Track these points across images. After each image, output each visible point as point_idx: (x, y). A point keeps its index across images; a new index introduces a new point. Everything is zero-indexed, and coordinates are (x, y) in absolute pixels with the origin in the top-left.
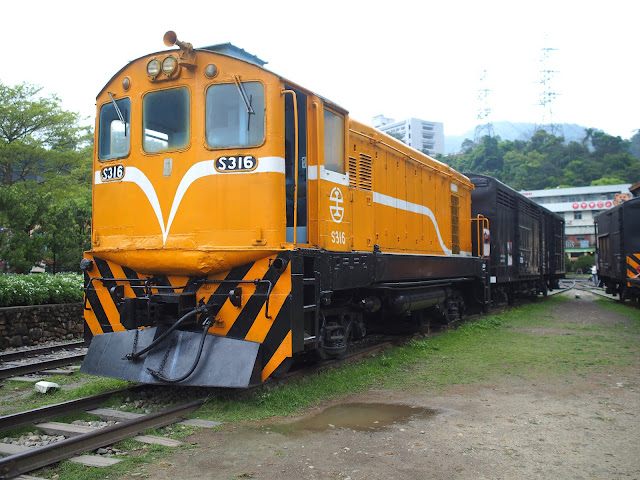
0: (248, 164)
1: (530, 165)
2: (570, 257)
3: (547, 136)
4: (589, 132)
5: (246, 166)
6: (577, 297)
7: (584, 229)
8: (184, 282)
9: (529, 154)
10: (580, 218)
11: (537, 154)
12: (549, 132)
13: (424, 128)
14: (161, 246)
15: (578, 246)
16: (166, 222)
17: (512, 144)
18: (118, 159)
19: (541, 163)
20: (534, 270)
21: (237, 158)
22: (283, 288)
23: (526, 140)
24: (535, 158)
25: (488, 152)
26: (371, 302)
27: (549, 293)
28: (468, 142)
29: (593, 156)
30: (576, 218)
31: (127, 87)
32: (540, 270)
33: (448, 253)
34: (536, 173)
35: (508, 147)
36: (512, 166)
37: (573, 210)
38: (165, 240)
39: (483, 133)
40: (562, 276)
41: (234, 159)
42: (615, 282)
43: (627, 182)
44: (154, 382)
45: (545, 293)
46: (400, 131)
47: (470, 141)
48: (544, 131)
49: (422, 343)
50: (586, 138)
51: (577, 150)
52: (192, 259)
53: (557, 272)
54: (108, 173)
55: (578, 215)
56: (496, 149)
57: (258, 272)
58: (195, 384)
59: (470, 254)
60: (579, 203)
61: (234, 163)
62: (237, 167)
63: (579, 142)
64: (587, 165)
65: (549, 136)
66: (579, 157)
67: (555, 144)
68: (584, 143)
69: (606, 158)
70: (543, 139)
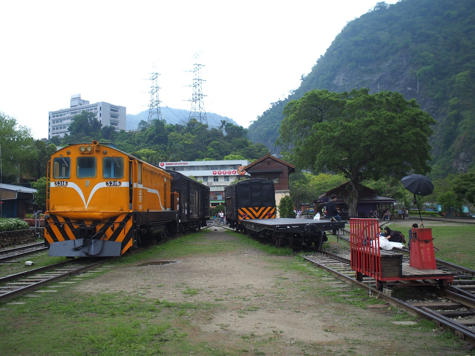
0: (118, 184)
1: (185, 142)
2: (211, 205)
3: (197, 122)
4: (224, 122)
5: (117, 185)
6: (216, 230)
7: (220, 188)
8: (91, 223)
9: (185, 134)
10: (217, 180)
11: (190, 135)
12: (198, 121)
13: (111, 110)
14: (84, 211)
15: (216, 199)
16: (86, 203)
17: (174, 127)
18: (64, 179)
19: (193, 141)
20: (195, 216)
21: (114, 182)
22: (129, 224)
23: (183, 125)
24: (189, 138)
25: (158, 132)
26: (144, 230)
27: (201, 228)
28: (143, 122)
29: (226, 138)
30: (214, 180)
31: (69, 153)
32: (198, 216)
33: (163, 209)
34: (190, 148)
35: (172, 129)
36: (174, 142)
37: (213, 175)
38: (86, 208)
39: (154, 117)
40: (208, 219)
41: (113, 182)
42: (234, 221)
43: (246, 158)
44: (86, 256)
45: (199, 228)
46: (93, 111)
47: (145, 122)
48: (195, 120)
49: (158, 247)
50: (222, 126)
51: (216, 134)
52: (97, 215)
53: (206, 217)
54: (59, 183)
55: (216, 178)
56: (163, 129)
57: (121, 219)
58: (101, 256)
59: (170, 209)
60: (217, 171)
61: (113, 183)
62: (114, 185)
63: (218, 129)
64: (222, 145)
65: (198, 124)
66: (217, 139)
67: (202, 129)
68: (220, 130)
69: (233, 141)
70: (194, 125)
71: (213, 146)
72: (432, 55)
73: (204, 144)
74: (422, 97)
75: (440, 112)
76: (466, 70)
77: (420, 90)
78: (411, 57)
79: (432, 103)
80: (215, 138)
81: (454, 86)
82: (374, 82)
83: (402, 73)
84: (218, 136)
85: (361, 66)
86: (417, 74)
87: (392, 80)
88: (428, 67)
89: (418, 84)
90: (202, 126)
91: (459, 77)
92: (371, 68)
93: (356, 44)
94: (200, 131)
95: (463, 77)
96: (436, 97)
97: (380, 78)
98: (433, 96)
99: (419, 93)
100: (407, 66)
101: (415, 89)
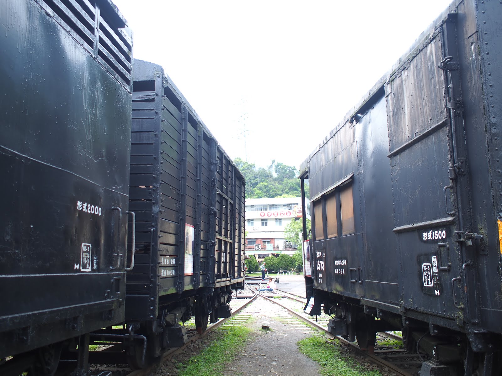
2: (257, 257)
4: (273, 162)
7: (269, 234)
10: (266, 225)
15: (264, 248)
29: (275, 180)
30: (263, 224)
37: (261, 218)
48: (240, 159)
50: (271, 166)
51: (264, 174)
55: (264, 222)
60: (266, 212)
63: (266, 169)
64: (271, 187)
65: (243, 163)
66: (265, 180)
67: (248, 168)
68: (269, 170)
69: (285, 182)
70: (239, 165)
71: (261, 189)
73: (250, 187)
80: (263, 179)
84: (267, 177)
90: (248, 165)
94: (245, 171)
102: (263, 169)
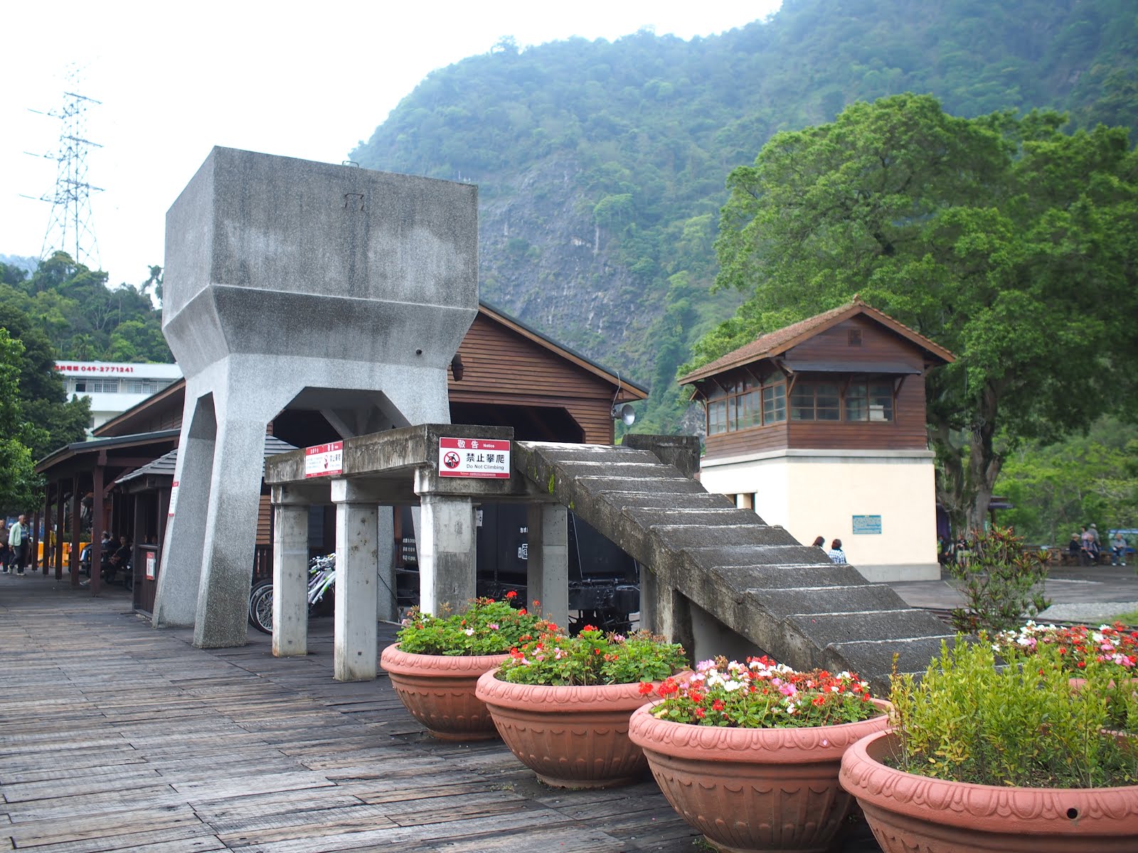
3: (72, 263)
11: (57, 297)
12: (76, 258)
19: (66, 315)
48: (66, 255)
50: (148, 283)
51: (133, 300)
65: (75, 267)
66: (137, 315)
71: (127, 335)
72: (627, 172)
73: (101, 328)
74: (605, 265)
75: (647, 303)
76: (701, 214)
77: (601, 249)
78: (581, 170)
79: (630, 280)
80: (131, 313)
81: (678, 245)
82: (497, 218)
83: (560, 205)
84: (138, 307)
85: (463, 177)
86: (595, 210)
87: (538, 218)
88: (621, 198)
89: (597, 234)
90: (90, 275)
91: (691, 226)
92: (488, 183)
93: (453, 122)
94: (83, 288)
95: (698, 228)
96: (637, 266)
97: (510, 211)
98: (631, 264)
99: (598, 255)
100: (573, 189)
101: (589, 245)
102: (132, 288)
